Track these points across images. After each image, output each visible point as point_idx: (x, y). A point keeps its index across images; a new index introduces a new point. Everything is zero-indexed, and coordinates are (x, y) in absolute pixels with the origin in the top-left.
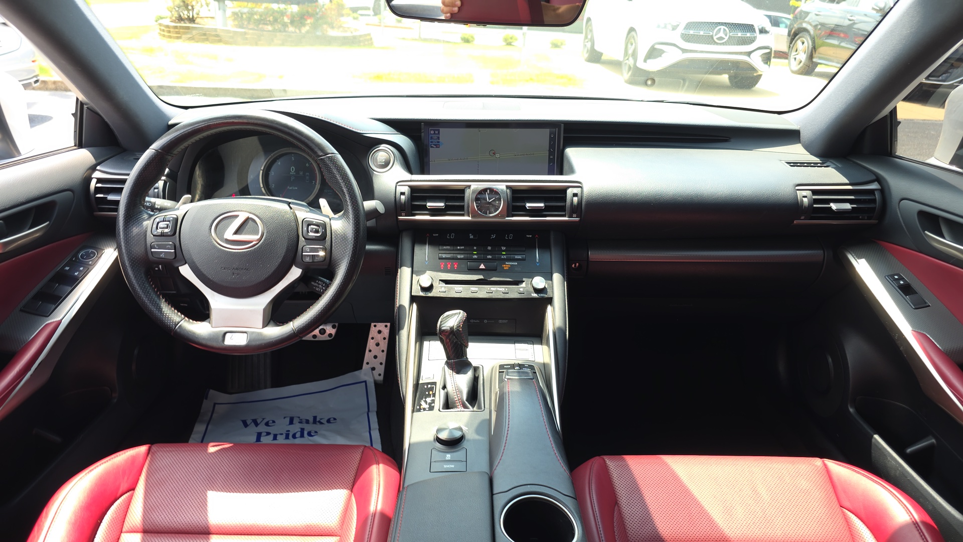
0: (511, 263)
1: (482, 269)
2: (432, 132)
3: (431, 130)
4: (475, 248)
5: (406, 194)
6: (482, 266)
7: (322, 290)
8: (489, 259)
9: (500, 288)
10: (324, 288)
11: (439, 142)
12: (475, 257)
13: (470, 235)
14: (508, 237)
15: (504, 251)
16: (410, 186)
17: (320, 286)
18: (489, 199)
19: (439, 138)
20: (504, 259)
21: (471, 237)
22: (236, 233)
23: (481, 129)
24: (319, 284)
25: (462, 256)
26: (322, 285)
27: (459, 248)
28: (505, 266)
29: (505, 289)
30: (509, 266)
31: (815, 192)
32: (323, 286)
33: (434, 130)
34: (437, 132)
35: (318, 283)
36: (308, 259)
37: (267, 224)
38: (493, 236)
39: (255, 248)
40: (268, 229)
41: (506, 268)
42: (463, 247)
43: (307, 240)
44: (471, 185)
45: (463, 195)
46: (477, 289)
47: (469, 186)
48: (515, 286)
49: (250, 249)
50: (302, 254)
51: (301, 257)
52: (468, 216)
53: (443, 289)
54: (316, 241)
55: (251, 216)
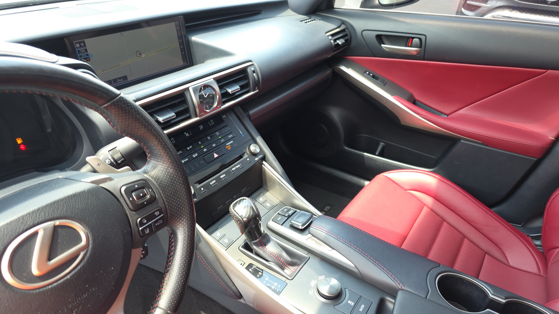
0: (229, 143)
1: (217, 158)
2: (78, 45)
3: (76, 43)
4: (200, 143)
6: (216, 155)
8: (215, 147)
9: (237, 165)
11: (87, 55)
12: (205, 150)
13: (185, 133)
14: (211, 123)
15: (219, 136)
18: (206, 95)
19: (86, 50)
20: (223, 142)
23: (123, 33)
25: (196, 155)
27: (188, 148)
28: (227, 147)
29: (240, 165)
30: (230, 146)
31: (333, 35)
33: (79, 43)
34: (82, 44)
36: (148, 231)
37: (86, 221)
38: (201, 127)
39: (87, 260)
40: (90, 227)
41: (229, 149)
42: (191, 147)
43: (138, 211)
44: (189, 87)
45: (183, 99)
46: (225, 175)
47: (188, 89)
48: (242, 159)
49: (82, 264)
50: (139, 230)
51: (138, 234)
52: (197, 117)
53: (202, 189)
54: (148, 206)
55: (57, 222)
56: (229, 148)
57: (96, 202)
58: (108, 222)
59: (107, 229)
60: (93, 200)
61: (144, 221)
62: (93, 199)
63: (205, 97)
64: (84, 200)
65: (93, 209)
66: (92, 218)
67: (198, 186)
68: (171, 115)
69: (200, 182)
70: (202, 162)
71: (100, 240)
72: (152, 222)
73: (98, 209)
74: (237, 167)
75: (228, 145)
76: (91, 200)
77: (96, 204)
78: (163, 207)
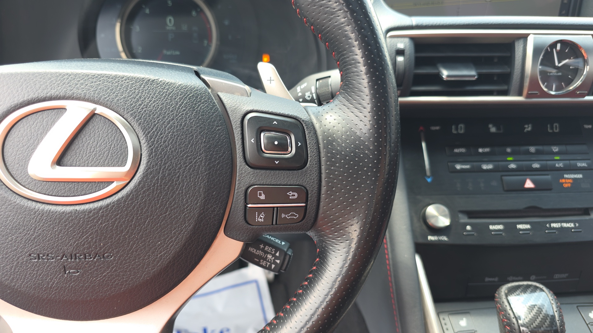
0: (572, 176)
1: (530, 190)
4: (509, 150)
5: (407, 52)
6: (529, 184)
7: (273, 266)
8: (536, 170)
9: (567, 222)
10: (278, 261)
12: (513, 166)
13: (490, 126)
14: (552, 128)
15: (557, 154)
16: (413, 39)
17: (269, 256)
18: (559, 62)
20: (559, 169)
21: (493, 130)
22: (60, 161)
24: (268, 253)
25: (490, 167)
26: (274, 255)
27: (480, 150)
28: (563, 181)
29: (575, 225)
30: (571, 181)
32: (277, 258)
35: (263, 250)
36: (261, 218)
37: (149, 133)
38: (528, 128)
39: (118, 200)
40: (150, 146)
41: (566, 186)
42: (487, 150)
43: (258, 171)
44: (529, 34)
45: (508, 54)
46: (528, 226)
47: (525, 37)
48: (587, 218)
49: (108, 201)
50: (246, 206)
51: (242, 213)
52: (520, 94)
53: (468, 228)
54: (280, 172)
55: (100, 110)
56: (566, 183)
57: (184, 110)
58: (187, 156)
59: (180, 169)
60: (181, 105)
61: (260, 195)
62: (183, 103)
63: (557, 64)
64: (165, 96)
65: (173, 119)
66: (161, 134)
67: (464, 219)
68: (470, 73)
69: (471, 214)
70: (494, 183)
71: (158, 179)
72: (277, 207)
73: (181, 125)
74: (565, 225)
75: (568, 179)
76: (177, 104)
77: (183, 114)
78: (312, 191)
